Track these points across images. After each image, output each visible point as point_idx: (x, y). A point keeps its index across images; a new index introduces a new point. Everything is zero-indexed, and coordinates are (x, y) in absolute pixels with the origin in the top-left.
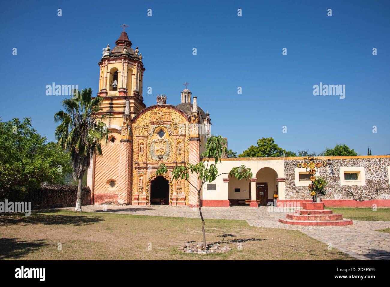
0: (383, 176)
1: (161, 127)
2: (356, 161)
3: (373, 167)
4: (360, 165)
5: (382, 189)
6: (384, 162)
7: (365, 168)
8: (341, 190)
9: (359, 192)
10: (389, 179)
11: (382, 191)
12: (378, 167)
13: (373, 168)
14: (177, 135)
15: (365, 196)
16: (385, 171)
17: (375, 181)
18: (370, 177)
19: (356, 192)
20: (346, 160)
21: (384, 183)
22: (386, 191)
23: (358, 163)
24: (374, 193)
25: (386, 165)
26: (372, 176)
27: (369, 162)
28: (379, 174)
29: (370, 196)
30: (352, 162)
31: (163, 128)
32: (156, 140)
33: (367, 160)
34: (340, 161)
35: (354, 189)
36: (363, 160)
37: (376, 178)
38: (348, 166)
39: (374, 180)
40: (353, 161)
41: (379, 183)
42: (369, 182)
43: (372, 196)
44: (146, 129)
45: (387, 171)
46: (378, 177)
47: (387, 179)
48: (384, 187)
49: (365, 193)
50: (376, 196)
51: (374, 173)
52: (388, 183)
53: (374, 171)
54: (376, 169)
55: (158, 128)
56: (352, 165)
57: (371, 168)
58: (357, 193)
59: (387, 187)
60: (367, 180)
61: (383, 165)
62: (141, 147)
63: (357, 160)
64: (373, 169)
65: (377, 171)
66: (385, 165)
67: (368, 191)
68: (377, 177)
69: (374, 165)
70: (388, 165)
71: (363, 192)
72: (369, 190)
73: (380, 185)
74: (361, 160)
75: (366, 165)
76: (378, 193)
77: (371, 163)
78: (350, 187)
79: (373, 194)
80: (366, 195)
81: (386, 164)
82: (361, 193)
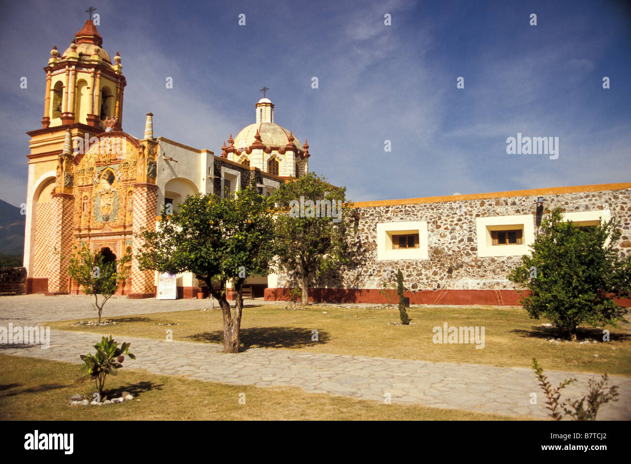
0: (466, 239)
1: (108, 169)
2: (410, 209)
3: (446, 220)
4: (417, 217)
5: (461, 266)
6: (470, 209)
7: (428, 223)
8: (378, 269)
9: (415, 273)
10: (478, 245)
11: (462, 271)
12: (455, 219)
13: (444, 222)
14: (127, 181)
15: (425, 281)
16: (470, 228)
17: (449, 249)
18: (437, 241)
19: (407, 273)
20: (390, 208)
21: (468, 254)
22: (471, 270)
23: (415, 213)
24: (445, 275)
25: (475, 215)
26: (442, 240)
27: (437, 210)
28: (457, 235)
29: (436, 281)
30: (401, 211)
31: (111, 170)
32: (101, 191)
33: (433, 207)
34: (379, 210)
35: (405, 268)
36: (425, 206)
37: (450, 243)
38: (393, 220)
39: (446, 249)
40: (405, 211)
41: (457, 254)
42: (436, 252)
43: (440, 282)
44: (91, 175)
45: (475, 230)
46: (454, 242)
47: (475, 245)
48: (467, 263)
49: (426, 275)
50: (447, 282)
51: (447, 233)
52: (475, 254)
53: (446, 229)
54: (451, 225)
55: (106, 170)
56: (402, 219)
57: (441, 223)
58: (409, 276)
59: (473, 263)
60: (431, 248)
61: (467, 216)
62: (84, 204)
63: (413, 207)
64: (445, 224)
65: (453, 229)
66: (471, 215)
67: (432, 272)
68: (452, 241)
69: (448, 216)
70: (478, 216)
71: (421, 274)
72: (434, 269)
73: (459, 258)
74: (421, 206)
75: (432, 216)
76: (451, 277)
77: (440, 211)
78: (396, 263)
79: (442, 279)
80: (427, 279)
81: (475, 213)
82: (418, 275)
